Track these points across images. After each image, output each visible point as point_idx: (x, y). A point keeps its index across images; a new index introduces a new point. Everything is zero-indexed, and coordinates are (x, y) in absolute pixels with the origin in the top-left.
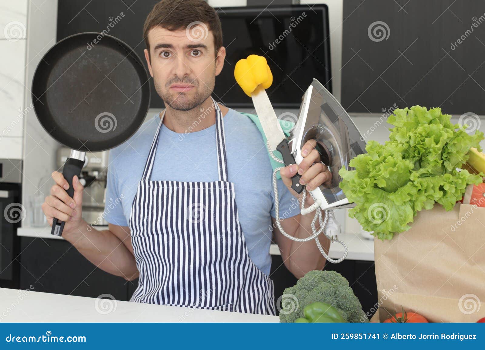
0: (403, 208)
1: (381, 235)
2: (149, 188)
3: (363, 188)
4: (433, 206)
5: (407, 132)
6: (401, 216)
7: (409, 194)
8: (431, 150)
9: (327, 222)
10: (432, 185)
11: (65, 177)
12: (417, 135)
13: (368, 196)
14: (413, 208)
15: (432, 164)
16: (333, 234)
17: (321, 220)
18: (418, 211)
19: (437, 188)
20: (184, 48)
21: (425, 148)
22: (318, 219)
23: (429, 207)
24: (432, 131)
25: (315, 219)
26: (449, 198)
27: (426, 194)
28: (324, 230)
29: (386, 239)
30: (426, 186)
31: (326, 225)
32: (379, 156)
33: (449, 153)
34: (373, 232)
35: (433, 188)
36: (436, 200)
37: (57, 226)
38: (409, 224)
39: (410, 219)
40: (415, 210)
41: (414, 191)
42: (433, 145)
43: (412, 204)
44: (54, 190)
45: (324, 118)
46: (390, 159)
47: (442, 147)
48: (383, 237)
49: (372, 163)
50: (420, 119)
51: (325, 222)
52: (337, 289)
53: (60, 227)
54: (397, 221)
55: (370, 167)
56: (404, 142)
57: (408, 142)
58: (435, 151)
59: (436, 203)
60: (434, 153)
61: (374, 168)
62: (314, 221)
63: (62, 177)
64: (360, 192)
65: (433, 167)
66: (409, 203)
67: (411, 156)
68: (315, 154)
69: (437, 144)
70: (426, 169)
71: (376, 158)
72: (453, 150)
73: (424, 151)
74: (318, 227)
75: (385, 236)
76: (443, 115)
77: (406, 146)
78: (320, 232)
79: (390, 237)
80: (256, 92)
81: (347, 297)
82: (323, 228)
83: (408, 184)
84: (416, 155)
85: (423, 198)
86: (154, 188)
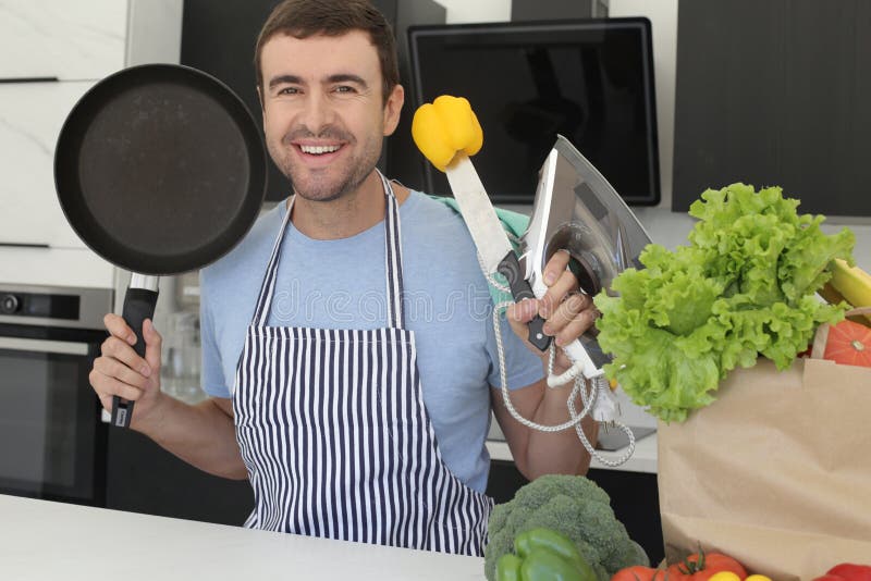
0: (701, 363)
1: (665, 413)
2: (265, 339)
3: (628, 327)
4: (755, 362)
5: (714, 230)
6: (698, 378)
7: (709, 339)
8: (754, 261)
9: (596, 397)
10: (752, 324)
11: (128, 324)
12: (732, 234)
13: (638, 342)
14: (719, 364)
15: (756, 287)
16: (608, 419)
17: (584, 395)
18: (727, 370)
19: (759, 329)
20: (322, 82)
21: (745, 257)
22: (579, 392)
23: (749, 362)
24: (758, 228)
25: (574, 392)
26: (782, 348)
27: (742, 340)
28: (591, 411)
29: (675, 419)
30: (740, 324)
31: (594, 402)
32: (663, 271)
33: (790, 267)
34: (649, 407)
35: (754, 328)
36: (760, 350)
37: (120, 411)
38: (711, 392)
39: (713, 383)
40: (724, 368)
41: (719, 334)
42: (759, 252)
43: (717, 358)
44: (112, 346)
45: (582, 211)
46: (680, 276)
47: (776, 257)
48: (668, 417)
49: (650, 284)
50: (744, 207)
51: (592, 397)
52: (583, 507)
53: (125, 410)
54: (690, 387)
55: (646, 291)
56: (708, 247)
57: (716, 248)
58: (761, 262)
59: (760, 355)
60: (758, 266)
61: (653, 292)
62: (572, 397)
63: (124, 323)
64: (622, 334)
65: (758, 291)
66: (712, 354)
67: (721, 273)
68: (569, 278)
69: (765, 250)
70: (747, 295)
71: (658, 274)
72: (798, 262)
73: (744, 263)
74: (579, 406)
75: (672, 414)
76: (784, 201)
77: (712, 253)
78: (583, 415)
79: (682, 417)
80: (453, 163)
81: (601, 521)
82: (587, 408)
83: (710, 321)
84: (730, 270)
85: (736, 346)
86: (272, 340)
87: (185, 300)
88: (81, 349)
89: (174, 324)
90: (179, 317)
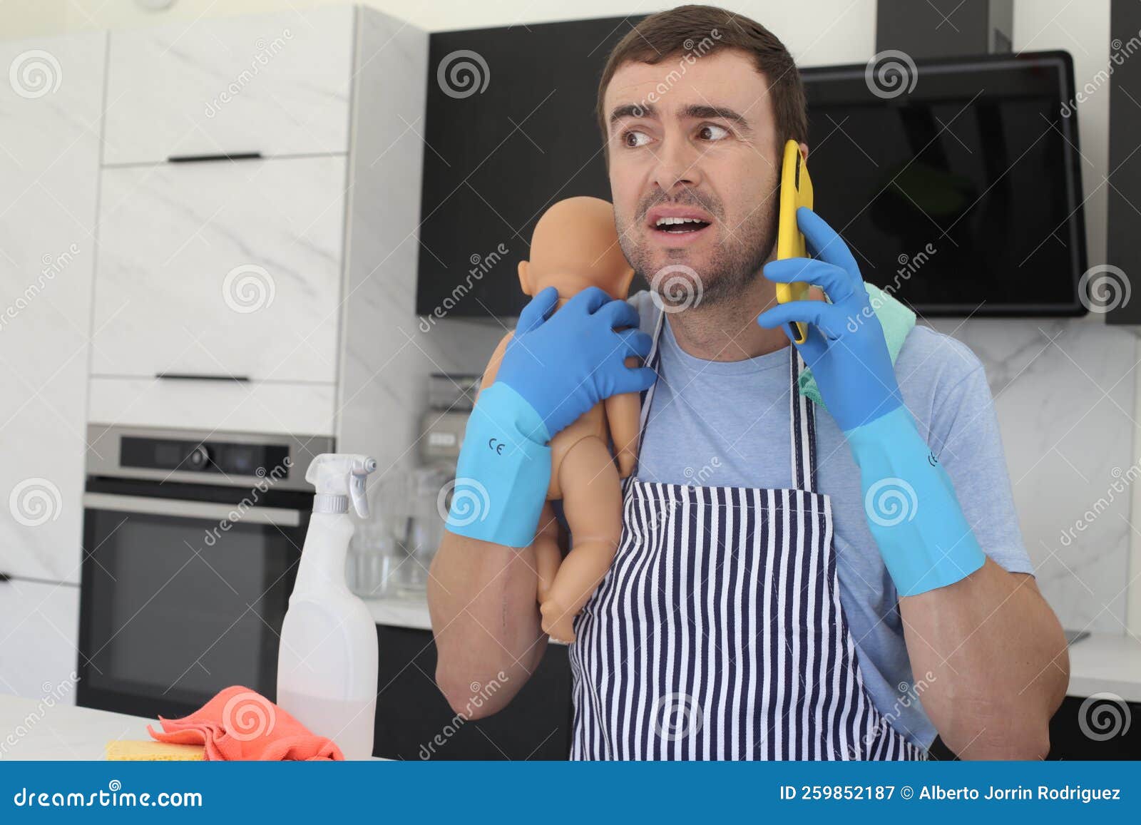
87: (431, 452)
88: (289, 517)
89: (416, 484)
90: (423, 475)
